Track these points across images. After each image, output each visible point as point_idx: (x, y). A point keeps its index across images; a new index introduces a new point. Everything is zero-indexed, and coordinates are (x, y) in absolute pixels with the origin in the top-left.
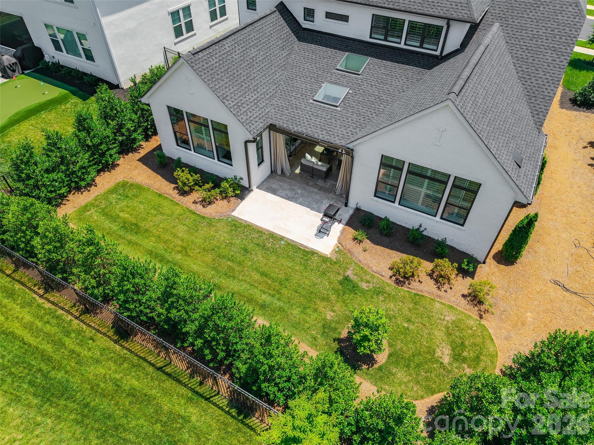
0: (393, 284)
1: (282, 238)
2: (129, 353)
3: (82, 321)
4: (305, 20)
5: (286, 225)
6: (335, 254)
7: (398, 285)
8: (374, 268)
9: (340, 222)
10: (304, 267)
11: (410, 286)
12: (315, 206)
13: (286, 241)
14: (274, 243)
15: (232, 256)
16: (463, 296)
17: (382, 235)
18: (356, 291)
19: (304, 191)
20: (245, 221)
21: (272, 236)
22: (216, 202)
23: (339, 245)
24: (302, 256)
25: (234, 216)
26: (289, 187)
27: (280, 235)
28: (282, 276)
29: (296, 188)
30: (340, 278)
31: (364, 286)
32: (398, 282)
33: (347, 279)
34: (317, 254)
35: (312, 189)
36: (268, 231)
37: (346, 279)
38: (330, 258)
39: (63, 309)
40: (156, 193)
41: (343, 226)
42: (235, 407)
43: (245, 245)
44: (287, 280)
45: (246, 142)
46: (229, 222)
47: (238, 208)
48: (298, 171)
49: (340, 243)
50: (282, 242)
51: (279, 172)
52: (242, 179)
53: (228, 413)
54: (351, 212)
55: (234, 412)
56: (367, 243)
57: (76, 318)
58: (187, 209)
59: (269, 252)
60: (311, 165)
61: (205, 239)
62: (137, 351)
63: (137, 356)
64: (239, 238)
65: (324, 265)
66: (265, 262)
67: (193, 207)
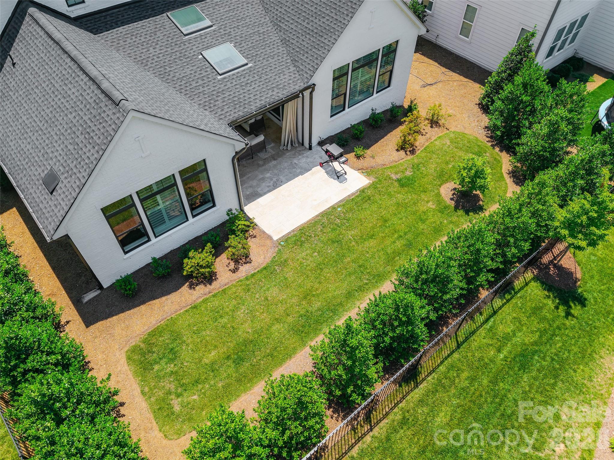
1: (333, 208)
2: (433, 374)
3: (378, 423)
4: (69, 6)
5: (316, 200)
6: (370, 177)
13: (339, 206)
14: (336, 215)
18: (414, 180)
19: (270, 172)
20: (293, 231)
21: (326, 214)
23: (361, 171)
25: (280, 239)
27: (328, 209)
29: (262, 176)
30: (397, 184)
31: (409, 174)
33: (399, 181)
35: (271, 164)
36: (317, 216)
38: (373, 182)
39: (352, 447)
42: (504, 294)
43: (329, 240)
45: (234, 158)
49: (359, 170)
50: (339, 209)
53: (508, 301)
54: (320, 149)
55: (508, 296)
57: (371, 430)
58: (241, 281)
62: (434, 365)
63: (438, 366)
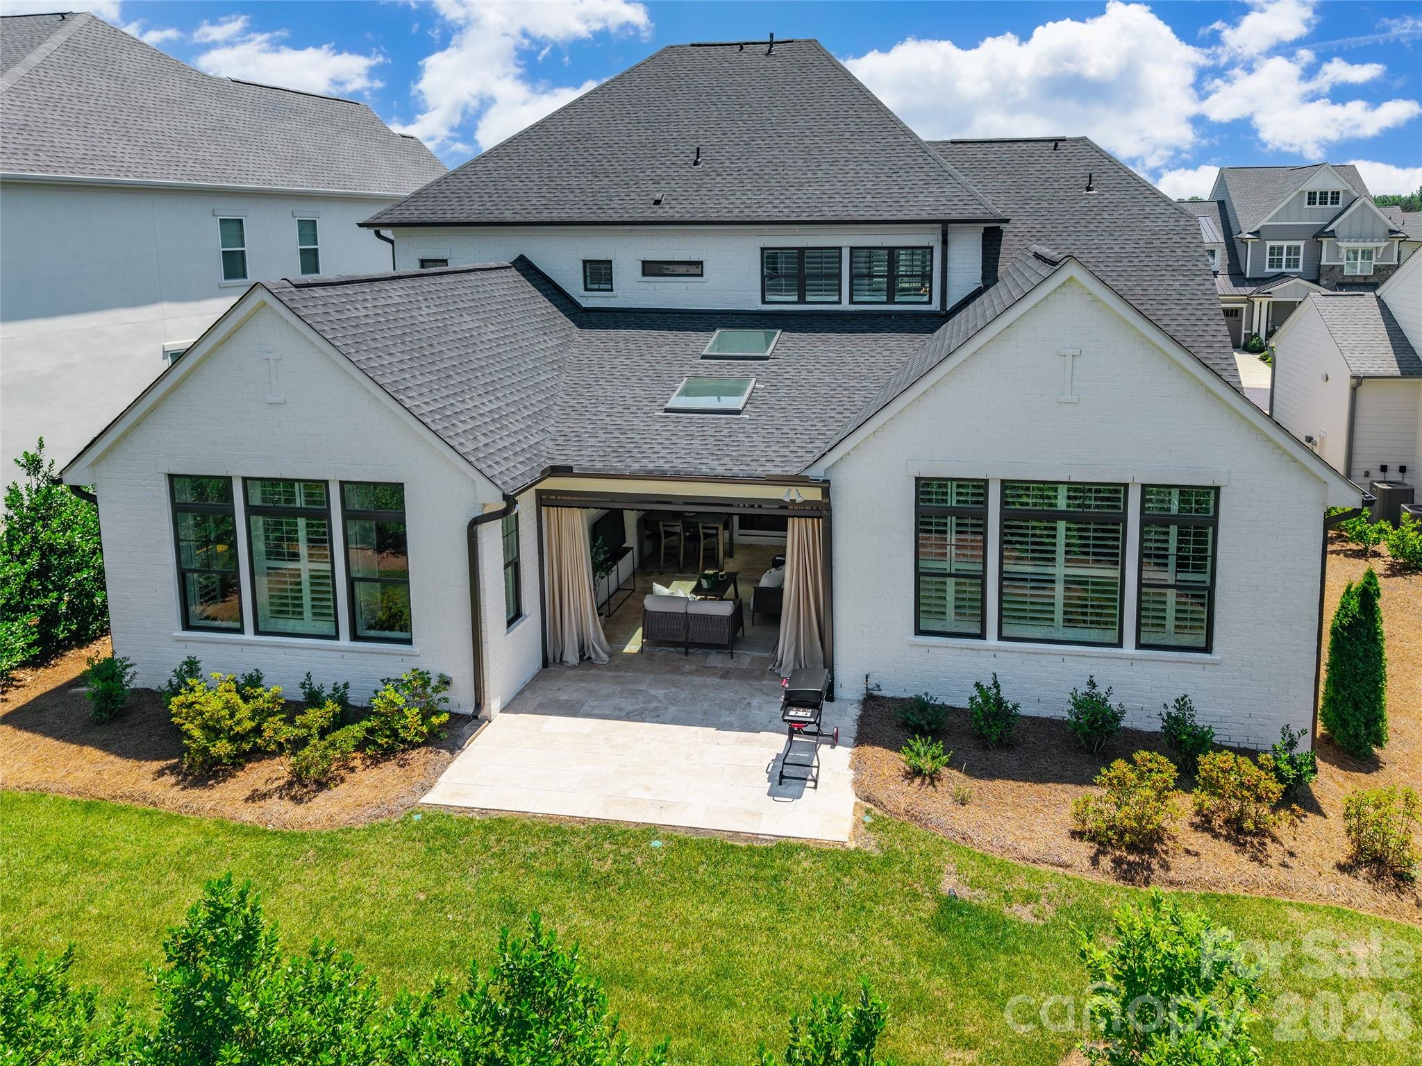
0: (1112, 882)
1: (650, 831)
4: (586, 289)
5: (649, 789)
6: (870, 835)
7: (1132, 880)
8: (1027, 848)
9: (834, 740)
10: (774, 907)
11: (1172, 874)
12: (726, 717)
13: (669, 838)
14: (625, 851)
15: (453, 945)
16: (1342, 868)
17: (986, 748)
18: (1012, 941)
19: (674, 690)
20: (483, 811)
21: (607, 831)
22: (349, 777)
23: (869, 806)
24: (752, 871)
25: (430, 806)
26: (618, 688)
27: (637, 824)
28: (697, 966)
29: (644, 687)
30: (928, 907)
31: (1024, 914)
32: (1127, 873)
33: (950, 905)
34: (805, 848)
35: (698, 680)
36: (583, 821)
37: (953, 908)
38: (856, 849)
40: (75, 802)
41: (850, 750)
43: (503, 890)
44: (723, 974)
45: (474, 524)
46: (417, 827)
47: (442, 779)
48: (634, 645)
49: (868, 800)
50: (656, 843)
51: (571, 656)
52: (445, 682)
54: (854, 712)
56: (955, 780)
58: (220, 824)
59: (611, 892)
60: (679, 608)
61: (316, 911)
64: (472, 871)
65: (846, 880)
66: (605, 929)
67: (249, 814)
